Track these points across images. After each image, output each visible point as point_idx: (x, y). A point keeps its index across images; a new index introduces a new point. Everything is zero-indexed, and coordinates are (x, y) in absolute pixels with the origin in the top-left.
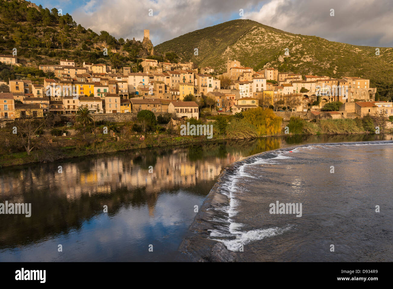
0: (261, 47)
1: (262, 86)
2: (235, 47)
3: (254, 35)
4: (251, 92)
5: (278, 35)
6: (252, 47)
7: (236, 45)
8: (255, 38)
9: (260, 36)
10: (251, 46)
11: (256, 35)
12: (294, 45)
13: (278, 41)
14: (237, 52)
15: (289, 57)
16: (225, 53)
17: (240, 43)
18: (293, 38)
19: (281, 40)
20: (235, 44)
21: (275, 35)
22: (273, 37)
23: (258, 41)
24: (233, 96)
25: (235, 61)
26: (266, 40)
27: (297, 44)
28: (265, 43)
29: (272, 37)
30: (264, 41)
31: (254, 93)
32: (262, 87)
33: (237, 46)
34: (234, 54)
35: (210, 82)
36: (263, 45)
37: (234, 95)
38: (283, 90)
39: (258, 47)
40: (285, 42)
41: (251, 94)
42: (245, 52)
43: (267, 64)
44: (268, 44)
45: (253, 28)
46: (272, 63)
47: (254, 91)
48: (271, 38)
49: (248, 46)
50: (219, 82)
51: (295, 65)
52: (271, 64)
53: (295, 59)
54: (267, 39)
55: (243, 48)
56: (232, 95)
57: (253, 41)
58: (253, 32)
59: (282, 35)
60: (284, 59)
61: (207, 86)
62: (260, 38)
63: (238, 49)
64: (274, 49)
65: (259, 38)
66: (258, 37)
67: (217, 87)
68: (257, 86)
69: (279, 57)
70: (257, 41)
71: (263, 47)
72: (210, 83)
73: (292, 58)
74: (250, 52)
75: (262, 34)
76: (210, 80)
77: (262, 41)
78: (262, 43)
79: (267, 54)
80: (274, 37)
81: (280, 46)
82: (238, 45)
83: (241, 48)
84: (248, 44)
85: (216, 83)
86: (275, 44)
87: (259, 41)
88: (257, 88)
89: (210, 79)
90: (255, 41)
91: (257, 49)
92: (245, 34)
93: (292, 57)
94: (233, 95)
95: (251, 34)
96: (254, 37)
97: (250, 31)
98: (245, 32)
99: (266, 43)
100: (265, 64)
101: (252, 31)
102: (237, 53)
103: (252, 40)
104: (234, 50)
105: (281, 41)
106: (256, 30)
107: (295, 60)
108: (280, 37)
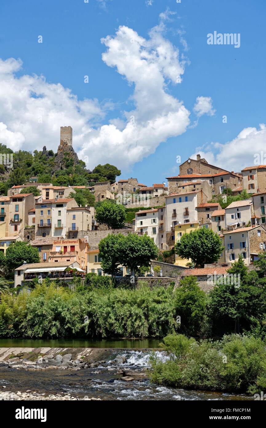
1: (187, 213)
24: (73, 244)
25: (189, 161)
31: (167, 234)
32: (187, 218)
35: (60, 215)
37: (75, 242)
41: (162, 236)
47: (168, 227)
61: (51, 227)
67: (76, 226)
68: (175, 215)
72: (60, 218)
76: (60, 211)
85: (74, 217)
88: (174, 219)
89: (60, 209)
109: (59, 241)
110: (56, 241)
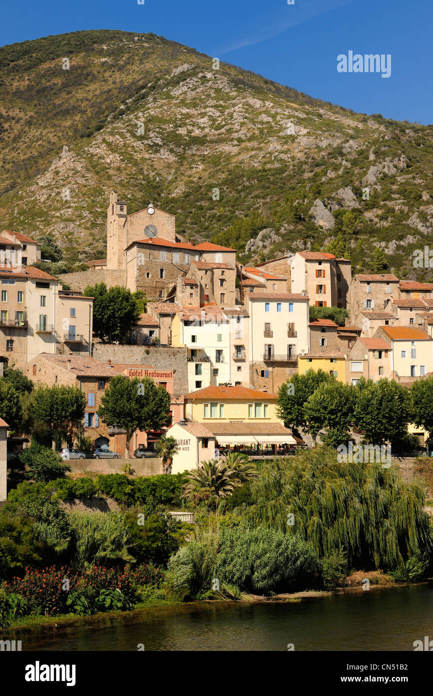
0: (220, 157)
1: (292, 333)
2: (97, 148)
3: (183, 103)
4: (239, 364)
5: (291, 108)
6: (177, 155)
7: (104, 140)
8: (188, 116)
9: (211, 111)
10: (171, 151)
11: (194, 105)
12: (372, 157)
13: (293, 138)
14: (111, 172)
15: (354, 210)
16: (49, 175)
17: (122, 135)
18: (356, 129)
19: (304, 131)
20: (99, 138)
21: (279, 110)
22: (270, 119)
23: (203, 128)
24: (163, 380)
25: (151, 211)
26: (236, 127)
27: (384, 154)
28: (235, 142)
29: (264, 118)
30: (230, 131)
31: (252, 366)
32: (292, 341)
33: (109, 145)
34: (92, 183)
35: (43, 304)
36: (226, 148)
38: (386, 356)
39: (204, 159)
40: (324, 144)
41: (239, 368)
42: (146, 178)
43: (259, 236)
44: (249, 145)
45: (177, 71)
46: (283, 231)
47: (255, 354)
48: (262, 123)
49: (157, 151)
50: (85, 310)
51: (383, 244)
52: (277, 232)
53: (382, 218)
54: (242, 124)
55: (138, 156)
56: (158, 375)
57: (182, 131)
58: (177, 92)
59: (307, 114)
60: (336, 217)
61: (25, 327)
62: (213, 119)
63: (112, 159)
64: (277, 169)
65: (206, 119)
66: (203, 115)
67: (78, 332)
68: (268, 333)
69: (311, 204)
70: (197, 132)
71: (228, 157)
72: (43, 311)
73: (368, 215)
74: (170, 178)
75: (221, 102)
76: (43, 298)
77: (223, 130)
78: (220, 141)
79: (245, 188)
80: (274, 117)
81: (303, 159)
82: (110, 139)
83: (128, 158)
84: (159, 141)
85: (73, 312)
86: (279, 147)
87: (207, 130)
88: (269, 341)
89: (43, 291)
90: (190, 132)
91: (201, 167)
92: (144, 97)
93: (366, 210)
94: (161, 375)
95: (169, 97)
96: (185, 111)
97: (167, 85)
98: (143, 87)
99: (240, 140)
100: (254, 235)
101: (176, 82)
102: (109, 178)
103: (176, 126)
104: (96, 167)
105: (305, 139)
106: (192, 81)
107: (385, 224)
108: (299, 122)
109: (138, 371)
110: (133, 371)
